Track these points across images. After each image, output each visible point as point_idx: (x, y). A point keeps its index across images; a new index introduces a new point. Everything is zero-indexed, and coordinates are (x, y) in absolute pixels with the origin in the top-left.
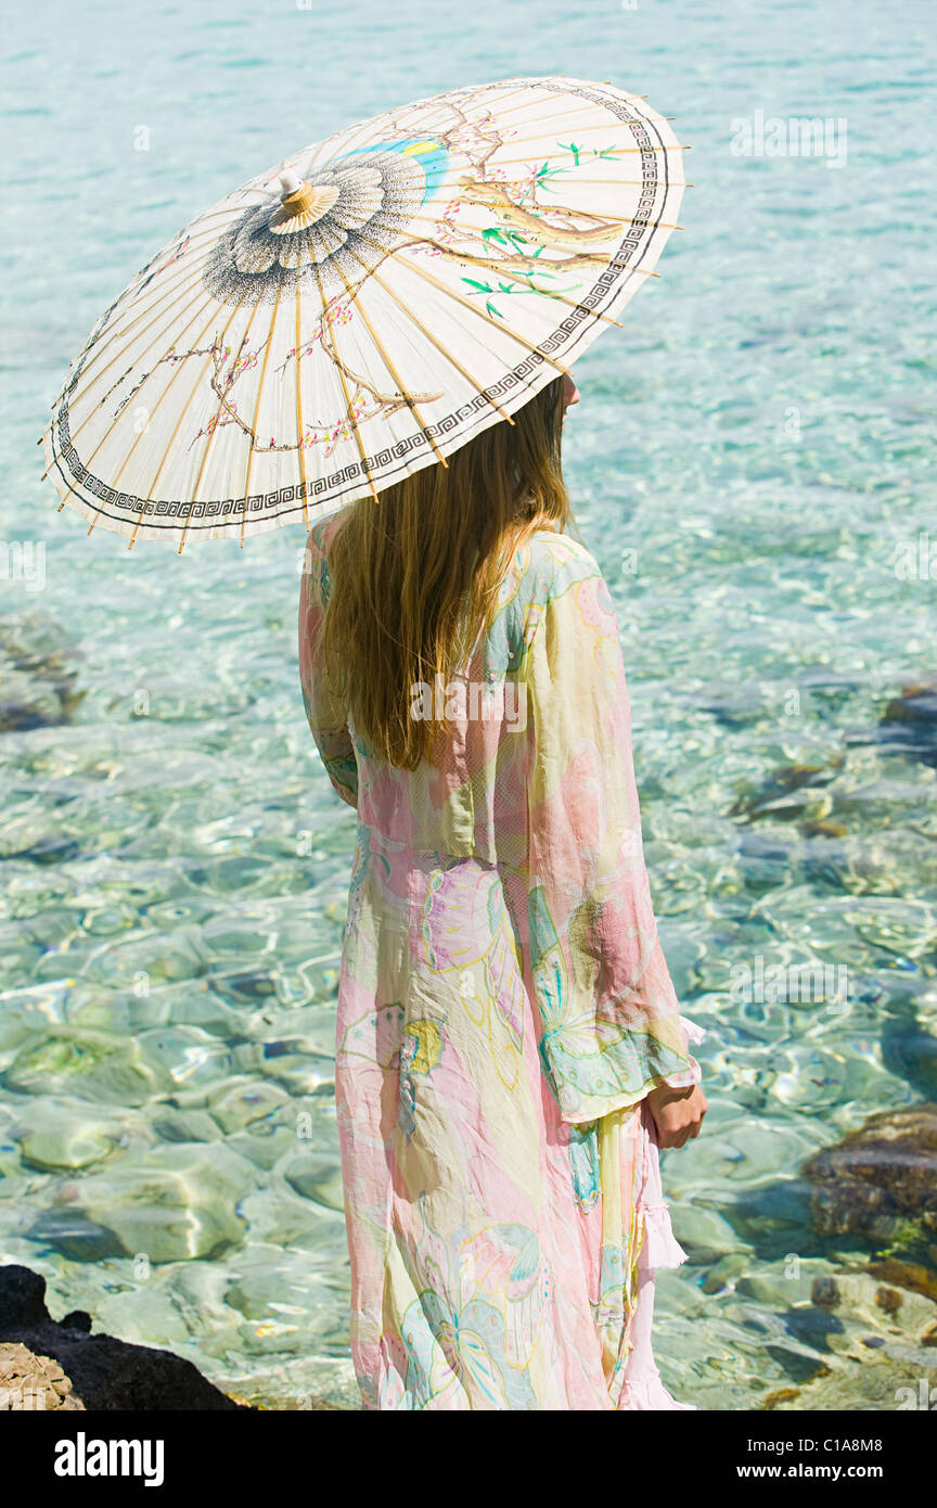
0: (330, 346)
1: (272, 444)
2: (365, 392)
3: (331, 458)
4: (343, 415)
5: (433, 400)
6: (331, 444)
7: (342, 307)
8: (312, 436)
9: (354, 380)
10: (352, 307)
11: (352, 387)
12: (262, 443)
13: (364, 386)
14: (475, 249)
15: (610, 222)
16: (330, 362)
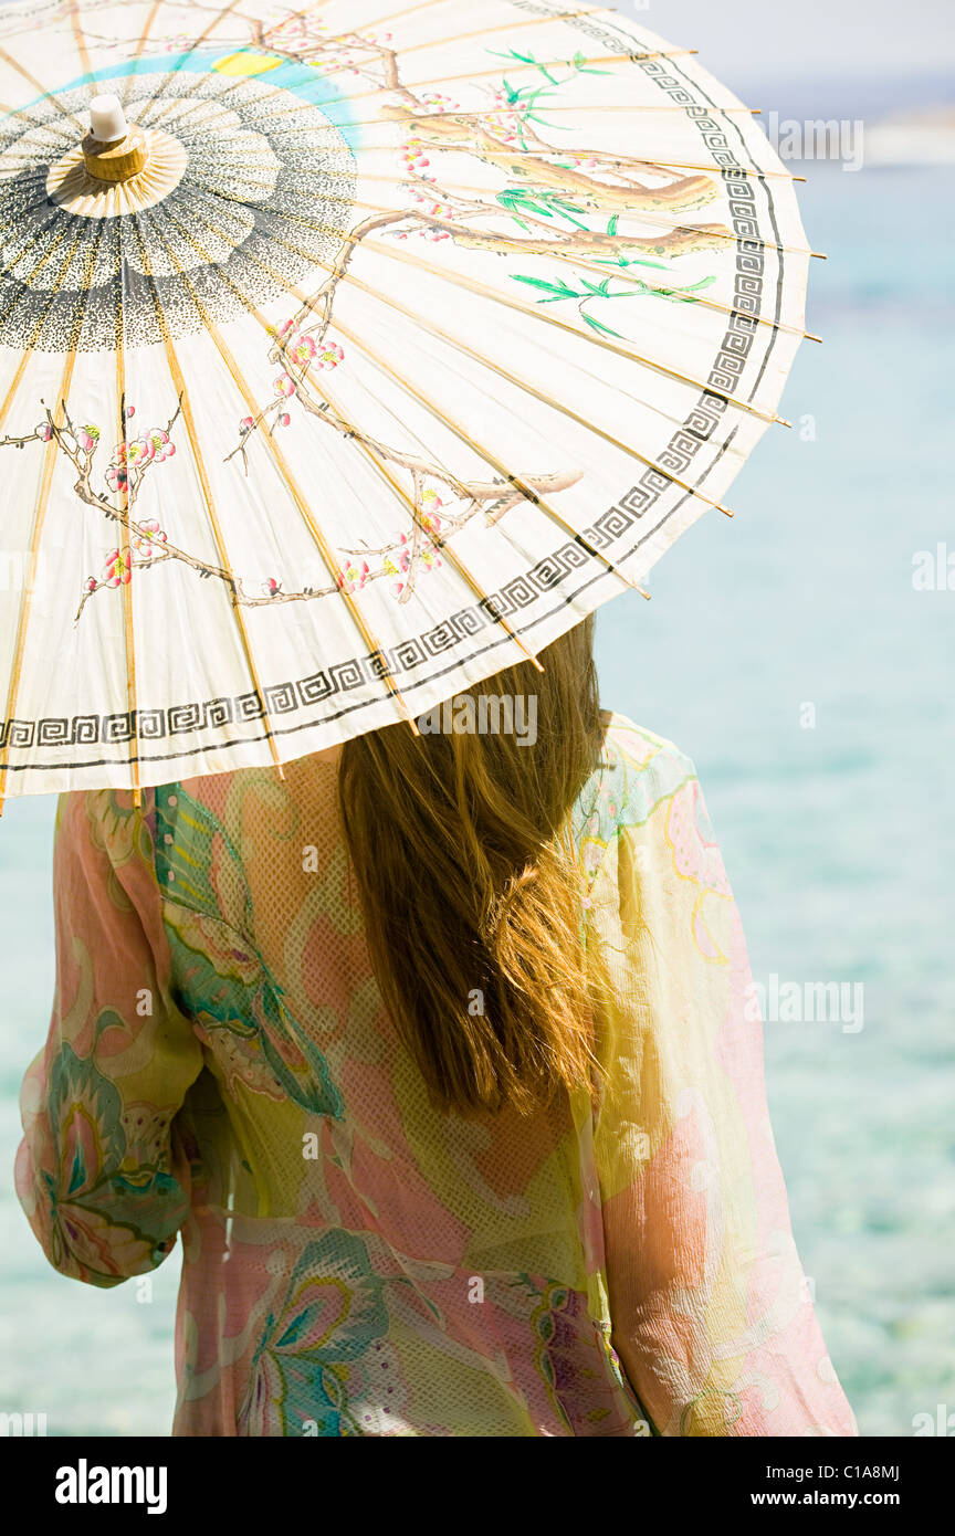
0: (324, 407)
1: (274, 591)
2: (430, 482)
3: (413, 602)
4: (407, 526)
5: (568, 485)
6: (404, 578)
7: (314, 335)
8: (358, 568)
9: (402, 463)
10: (332, 335)
11: (403, 476)
12: (251, 588)
13: (426, 471)
14: (504, 224)
15: (689, 173)
16: (338, 435)
